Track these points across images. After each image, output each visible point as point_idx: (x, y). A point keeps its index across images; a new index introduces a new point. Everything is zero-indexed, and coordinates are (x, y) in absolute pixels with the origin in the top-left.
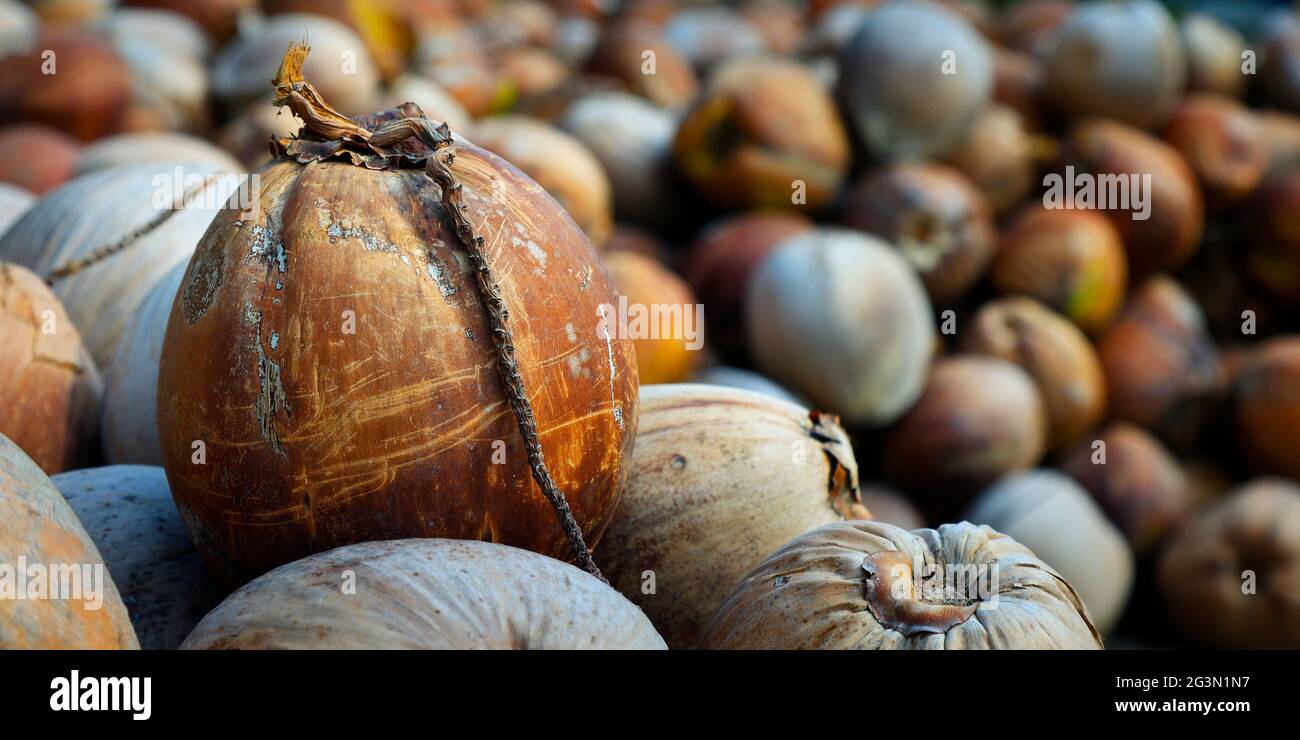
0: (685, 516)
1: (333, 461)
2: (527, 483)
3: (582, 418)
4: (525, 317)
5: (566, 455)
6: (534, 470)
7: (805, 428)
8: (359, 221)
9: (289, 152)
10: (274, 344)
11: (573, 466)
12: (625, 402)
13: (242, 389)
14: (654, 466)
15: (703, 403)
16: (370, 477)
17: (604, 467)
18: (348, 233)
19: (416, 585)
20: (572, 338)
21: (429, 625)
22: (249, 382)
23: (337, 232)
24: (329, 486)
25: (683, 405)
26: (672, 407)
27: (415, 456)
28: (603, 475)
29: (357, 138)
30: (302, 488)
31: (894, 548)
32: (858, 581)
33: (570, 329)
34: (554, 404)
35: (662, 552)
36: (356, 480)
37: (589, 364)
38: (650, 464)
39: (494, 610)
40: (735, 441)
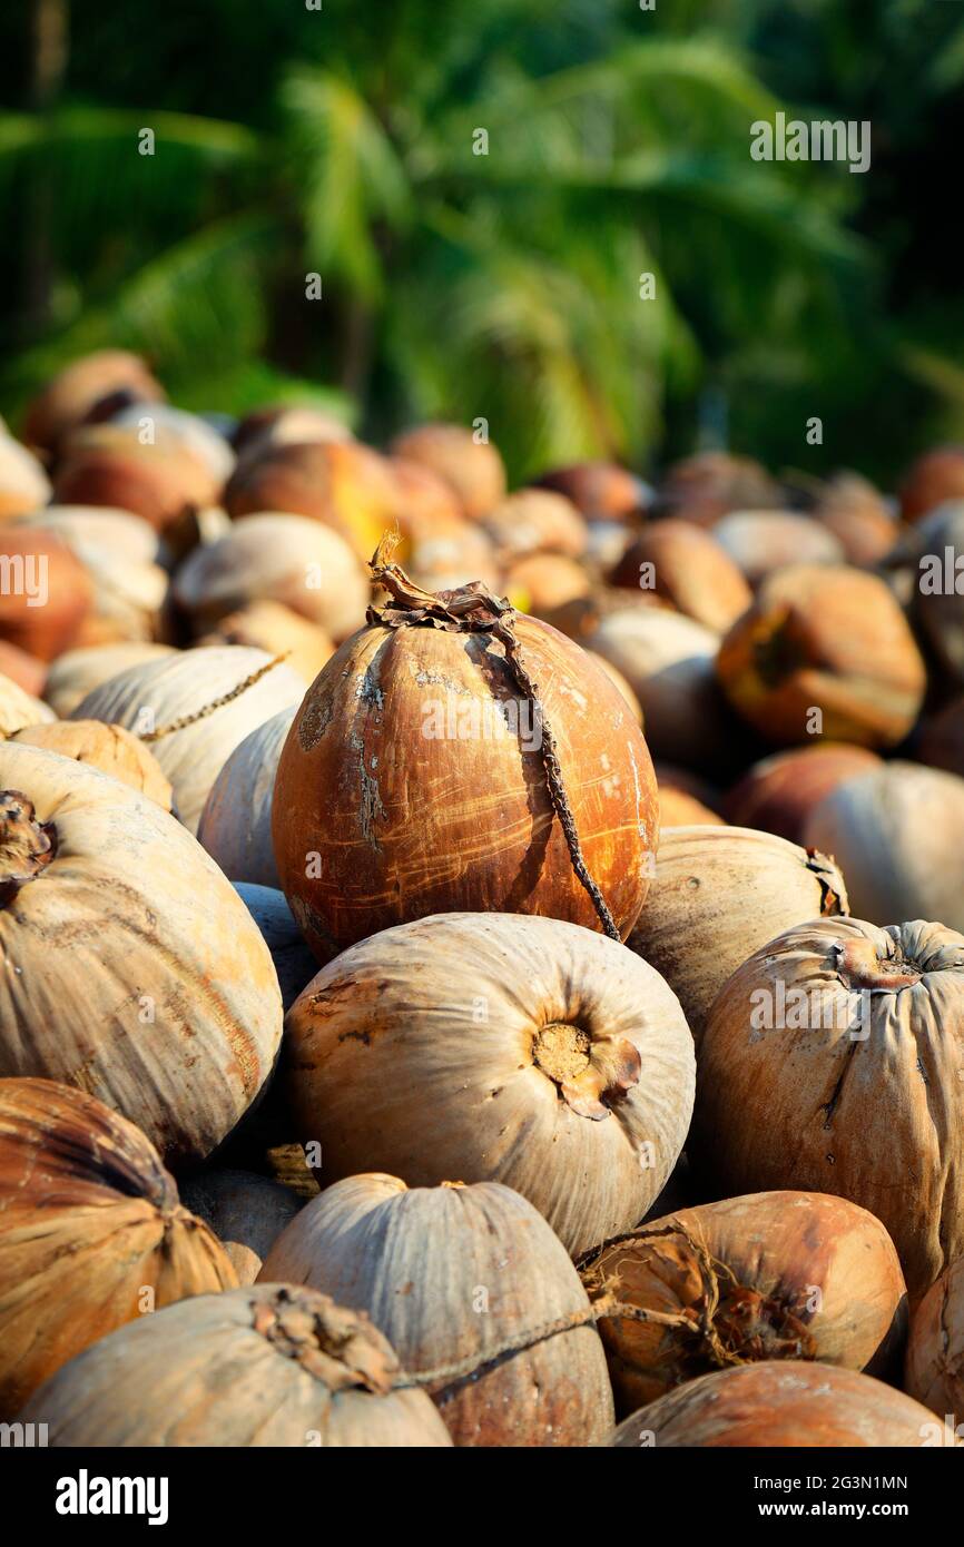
0: (699, 927)
1: (419, 856)
2: (569, 880)
3: (613, 831)
4: (569, 747)
5: (600, 859)
6: (576, 867)
7: (802, 861)
8: (440, 671)
9: (383, 619)
10: (374, 765)
11: (606, 868)
12: (649, 822)
13: (349, 800)
14: (673, 886)
15: (715, 837)
16: (447, 869)
17: (631, 872)
18: (433, 679)
19: (487, 936)
20: (606, 766)
21: (499, 964)
22: (354, 794)
23: (425, 679)
24: (415, 876)
25: (698, 838)
26: (689, 840)
27: (483, 854)
28: (630, 879)
29: (439, 608)
30: (394, 877)
31: (862, 935)
32: (830, 957)
33: (604, 759)
34: (591, 817)
35: (679, 957)
36: (436, 872)
37: (619, 788)
38: (669, 885)
39: (546, 956)
40: (741, 868)
